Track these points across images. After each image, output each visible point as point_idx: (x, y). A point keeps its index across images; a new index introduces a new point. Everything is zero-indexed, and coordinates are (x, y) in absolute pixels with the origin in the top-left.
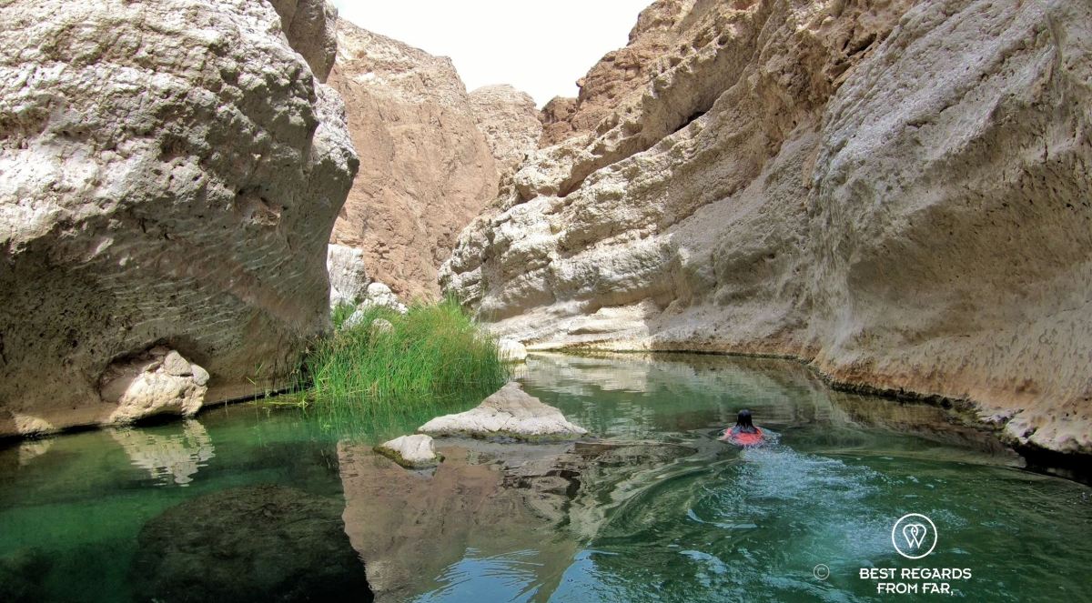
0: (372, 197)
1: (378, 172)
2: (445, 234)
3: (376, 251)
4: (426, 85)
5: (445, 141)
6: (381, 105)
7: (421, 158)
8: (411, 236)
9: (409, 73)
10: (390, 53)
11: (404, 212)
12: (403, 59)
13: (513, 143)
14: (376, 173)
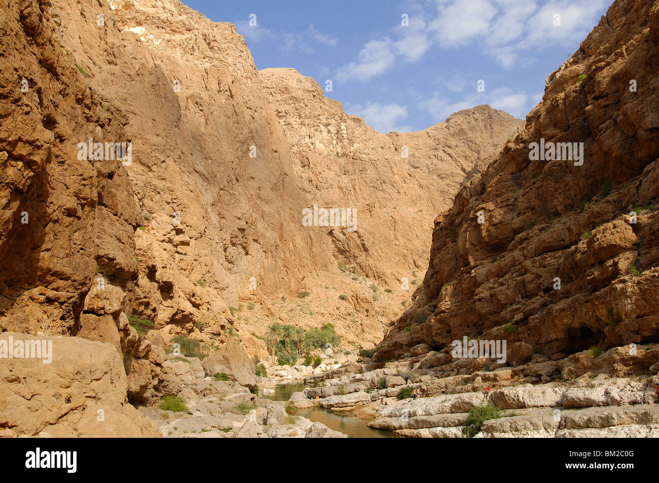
0: (151, 170)
1: (160, 139)
2: (239, 229)
3: (170, 241)
4: (211, 48)
5: (237, 115)
6: (158, 62)
7: (210, 130)
8: (202, 228)
9: (187, 35)
10: (164, 8)
11: (192, 195)
12: (180, 18)
13: (304, 130)
14: (155, 140)
